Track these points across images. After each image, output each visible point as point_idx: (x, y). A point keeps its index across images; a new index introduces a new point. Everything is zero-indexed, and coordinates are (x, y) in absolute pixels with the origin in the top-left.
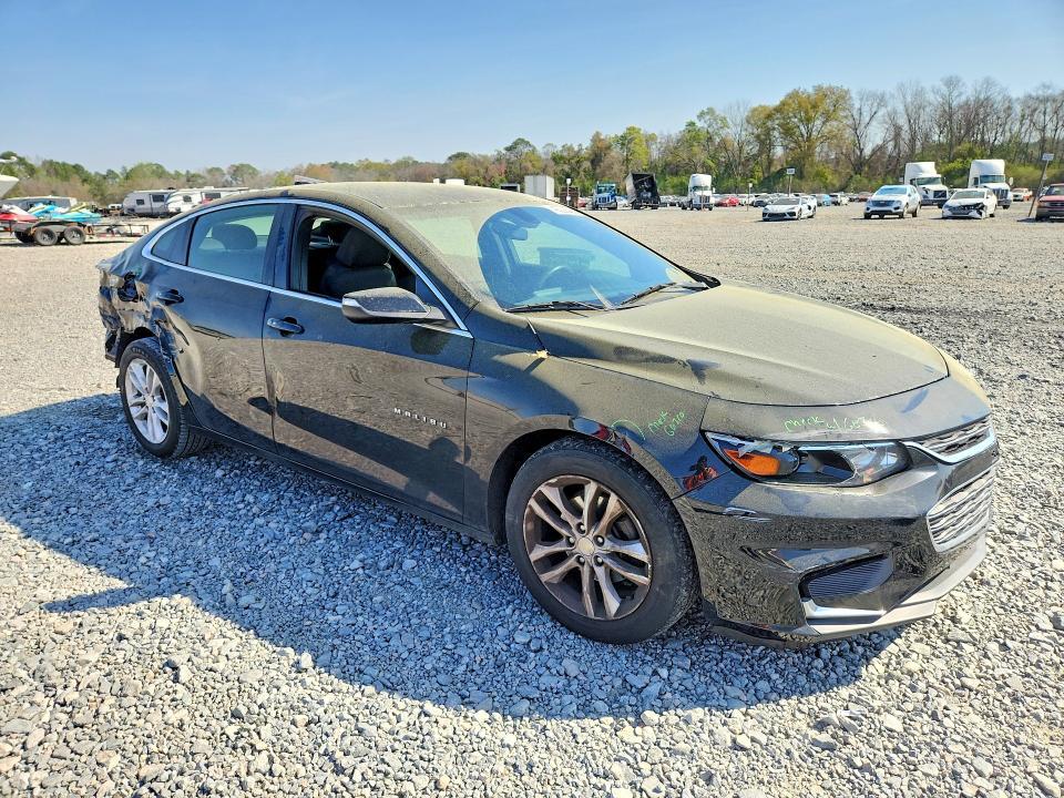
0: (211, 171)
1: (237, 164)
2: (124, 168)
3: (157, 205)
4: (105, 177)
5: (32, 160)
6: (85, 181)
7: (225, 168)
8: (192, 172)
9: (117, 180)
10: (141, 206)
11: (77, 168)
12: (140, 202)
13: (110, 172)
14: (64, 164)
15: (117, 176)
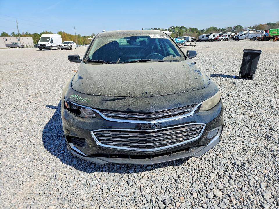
0: (228, 28)
1: (236, 25)
2: (207, 28)
3: (206, 38)
4: (202, 31)
5: (187, 28)
6: (197, 32)
7: (233, 27)
8: (224, 28)
9: (204, 32)
10: (203, 38)
11: (196, 29)
12: (203, 37)
13: (203, 30)
14: (193, 28)
15: (205, 31)
